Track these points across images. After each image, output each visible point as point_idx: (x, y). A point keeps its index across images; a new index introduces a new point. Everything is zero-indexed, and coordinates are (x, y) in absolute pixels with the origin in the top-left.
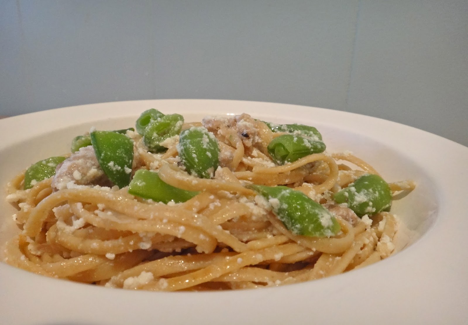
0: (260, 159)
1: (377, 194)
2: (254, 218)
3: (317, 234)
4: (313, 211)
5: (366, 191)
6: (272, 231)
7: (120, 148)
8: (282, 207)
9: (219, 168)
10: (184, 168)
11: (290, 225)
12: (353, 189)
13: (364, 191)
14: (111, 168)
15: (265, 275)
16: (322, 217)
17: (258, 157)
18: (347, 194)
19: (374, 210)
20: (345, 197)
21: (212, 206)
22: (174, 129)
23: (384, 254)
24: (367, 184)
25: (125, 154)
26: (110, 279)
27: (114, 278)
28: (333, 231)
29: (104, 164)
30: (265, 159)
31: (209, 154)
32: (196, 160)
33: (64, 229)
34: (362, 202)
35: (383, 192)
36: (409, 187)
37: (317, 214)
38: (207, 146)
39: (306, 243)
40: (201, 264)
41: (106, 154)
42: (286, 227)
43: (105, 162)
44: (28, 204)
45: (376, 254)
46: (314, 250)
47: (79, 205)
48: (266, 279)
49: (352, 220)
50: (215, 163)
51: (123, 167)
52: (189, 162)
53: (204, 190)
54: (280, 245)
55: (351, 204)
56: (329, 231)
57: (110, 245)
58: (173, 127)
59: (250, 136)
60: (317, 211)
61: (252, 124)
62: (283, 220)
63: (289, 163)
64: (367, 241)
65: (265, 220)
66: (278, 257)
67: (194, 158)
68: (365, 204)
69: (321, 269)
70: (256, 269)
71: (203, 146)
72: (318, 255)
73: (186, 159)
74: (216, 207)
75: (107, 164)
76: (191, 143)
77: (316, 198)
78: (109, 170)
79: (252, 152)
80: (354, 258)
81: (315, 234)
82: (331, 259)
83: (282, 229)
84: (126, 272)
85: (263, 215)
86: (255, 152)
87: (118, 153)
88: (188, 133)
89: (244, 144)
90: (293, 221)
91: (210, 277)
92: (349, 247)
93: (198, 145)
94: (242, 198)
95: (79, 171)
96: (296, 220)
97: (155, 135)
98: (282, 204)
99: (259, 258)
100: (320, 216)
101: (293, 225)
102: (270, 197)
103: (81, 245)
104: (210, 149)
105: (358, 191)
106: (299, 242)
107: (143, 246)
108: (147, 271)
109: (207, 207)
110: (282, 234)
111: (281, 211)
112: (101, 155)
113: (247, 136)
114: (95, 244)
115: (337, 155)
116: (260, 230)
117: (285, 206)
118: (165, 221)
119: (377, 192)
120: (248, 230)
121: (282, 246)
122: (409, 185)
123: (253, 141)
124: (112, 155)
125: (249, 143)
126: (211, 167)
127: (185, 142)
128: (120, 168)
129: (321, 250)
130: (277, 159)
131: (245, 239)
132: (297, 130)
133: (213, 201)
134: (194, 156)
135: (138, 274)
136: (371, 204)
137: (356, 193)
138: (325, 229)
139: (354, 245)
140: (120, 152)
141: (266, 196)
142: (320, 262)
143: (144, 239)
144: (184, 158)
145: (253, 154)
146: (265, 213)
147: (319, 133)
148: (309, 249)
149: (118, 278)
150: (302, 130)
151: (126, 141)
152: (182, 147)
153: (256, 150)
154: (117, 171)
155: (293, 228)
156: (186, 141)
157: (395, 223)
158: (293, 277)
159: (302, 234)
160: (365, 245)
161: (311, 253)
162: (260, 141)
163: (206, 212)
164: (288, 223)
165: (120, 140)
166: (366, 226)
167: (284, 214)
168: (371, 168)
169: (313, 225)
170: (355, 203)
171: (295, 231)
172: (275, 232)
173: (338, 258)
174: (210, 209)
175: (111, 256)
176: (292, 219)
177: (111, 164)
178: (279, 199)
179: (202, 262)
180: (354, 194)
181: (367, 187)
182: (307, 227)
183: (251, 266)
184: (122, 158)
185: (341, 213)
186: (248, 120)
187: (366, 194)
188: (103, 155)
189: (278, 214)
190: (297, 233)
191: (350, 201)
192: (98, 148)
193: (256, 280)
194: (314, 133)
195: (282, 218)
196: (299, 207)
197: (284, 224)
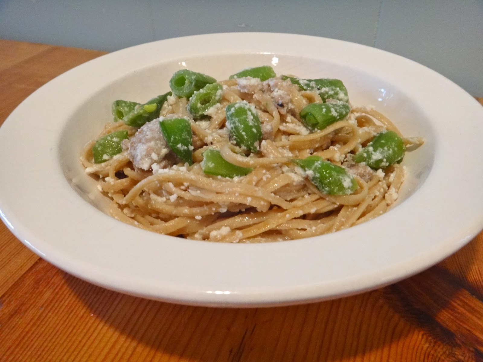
0: (294, 124)
1: (391, 151)
2: (295, 184)
3: (341, 193)
4: (338, 177)
5: (381, 150)
6: (307, 191)
7: (184, 131)
8: (315, 176)
9: (264, 142)
10: (235, 142)
11: (321, 188)
12: (371, 149)
13: (380, 150)
14: (179, 149)
15: (305, 224)
16: (345, 181)
17: (292, 123)
18: (365, 155)
19: (388, 164)
20: (364, 157)
21: (264, 179)
22: (215, 98)
23: (389, 202)
24: (383, 143)
25: (188, 136)
26: (197, 232)
27: (199, 231)
28: (352, 190)
29: (173, 146)
30: (298, 124)
31: (254, 130)
32: (246, 137)
33: (157, 199)
34: (378, 159)
35: (396, 149)
36: (418, 143)
37: (341, 179)
38: (252, 123)
39: (333, 200)
40: (261, 219)
41: (175, 138)
42: (318, 189)
43: (175, 145)
44: (112, 178)
45: (384, 203)
46: (338, 204)
47: (171, 185)
48: (306, 227)
49: (368, 175)
50: (260, 137)
51: (187, 147)
52: (239, 138)
53: (258, 166)
54: (314, 201)
55: (368, 162)
56: (349, 190)
57: (198, 211)
58: (214, 97)
59: (285, 105)
60: (341, 177)
61: (286, 92)
62: (316, 185)
63: (319, 131)
64: (377, 193)
65: (302, 184)
66: (313, 211)
67: (242, 136)
68: (381, 161)
69: (343, 217)
70: (299, 220)
71: (249, 123)
72: (341, 207)
73: (236, 136)
74: (267, 178)
75: (176, 146)
76: (239, 121)
77: (341, 158)
78: (178, 150)
79: (286, 118)
80: (367, 208)
81: (339, 193)
82: (350, 210)
83: (315, 190)
84: (209, 227)
85: (301, 181)
86: (289, 118)
87: (184, 136)
88: (234, 110)
89: (279, 112)
90: (323, 185)
91: (268, 228)
92: (363, 200)
93: (245, 123)
94: (284, 167)
95: (155, 153)
96: (325, 185)
97: (199, 105)
98: (315, 174)
99: (301, 213)
100: (343, 181)
101: (323, 188)
102: (306, 169)
103: (175, 211)
104: (255, 125)
105: (375, 151)
106: (327, 199)
107: (222, 210)
108: (226, 226)
109: (262, 179)
110: (315, 193)
111: (314, 178)
112: (170, 139)
113: (282, 105)
114: (186, 210)
115: (361, 109)
116: (298, 191)
117: (318, 175)
118: (237, 194)
119: (391, 149)
120: (291, 191)
121: (315, 203)
122: (418, 141)
123: (288, 108)
124: (180, 138)
125: (284, 111)
126: (257, 141)
127: (234, 121)
128: (186, 148)
129: (343, 203)
130: (308, 125)
131: (289, 199)
132: (325, 88)
133: (265, 174)
134: (244, 133)
135: (219, 228)
136: (385, 160)
137: (373, 152)
138: (346, 189)
139: (367, 197)
140: (184, 135)
141: (303, 167)
142: (342, 212)
143: (222, 206)
144: (235, 135)
145: (287, 120)
146: (303, 180)
147: (346, 89)
148: (334, 203)
149: (204, 231)
150: (329, 87)
151: (187, 124)
152: (232, 125)
153: (290, 117)
154: (184, 150)
155: (323, 190)
156: (235, 119)
157: (403, 176)
158: (323, 223)
159: (330, 193)
160: (375, 197)
161: (336, 206)
162: (293, 107)
163: (262, 183)
164: (320, 186)
165: (183, 124)
166: (379, 178)
167: (317, 181)
168: (390, 123)
169: (338, 188)
170: (372, 161)
171: (325, 192)
172: (310, 192)
173: (355, 209)
174: (263, 180)
175: (199, 218)
176: (322, 184)
177: (179, 146)
178: (313, 171)
179: (261, 218)
180: (372, 154)
181: (382, 146)
182: (334, 189)
183: (295, 218)
184: (186, 139)
185: (359, 171)
186: (281, 88)
187: (381, 152)
188: (172, 139)
189: (313, 180)
190: (326, 194)
191: (368, 159)
192: (168, 134)
193: (300, 228)
194: (341, 89)
195: (315, 183)
196: (327, 175)
197: (316, 187)
